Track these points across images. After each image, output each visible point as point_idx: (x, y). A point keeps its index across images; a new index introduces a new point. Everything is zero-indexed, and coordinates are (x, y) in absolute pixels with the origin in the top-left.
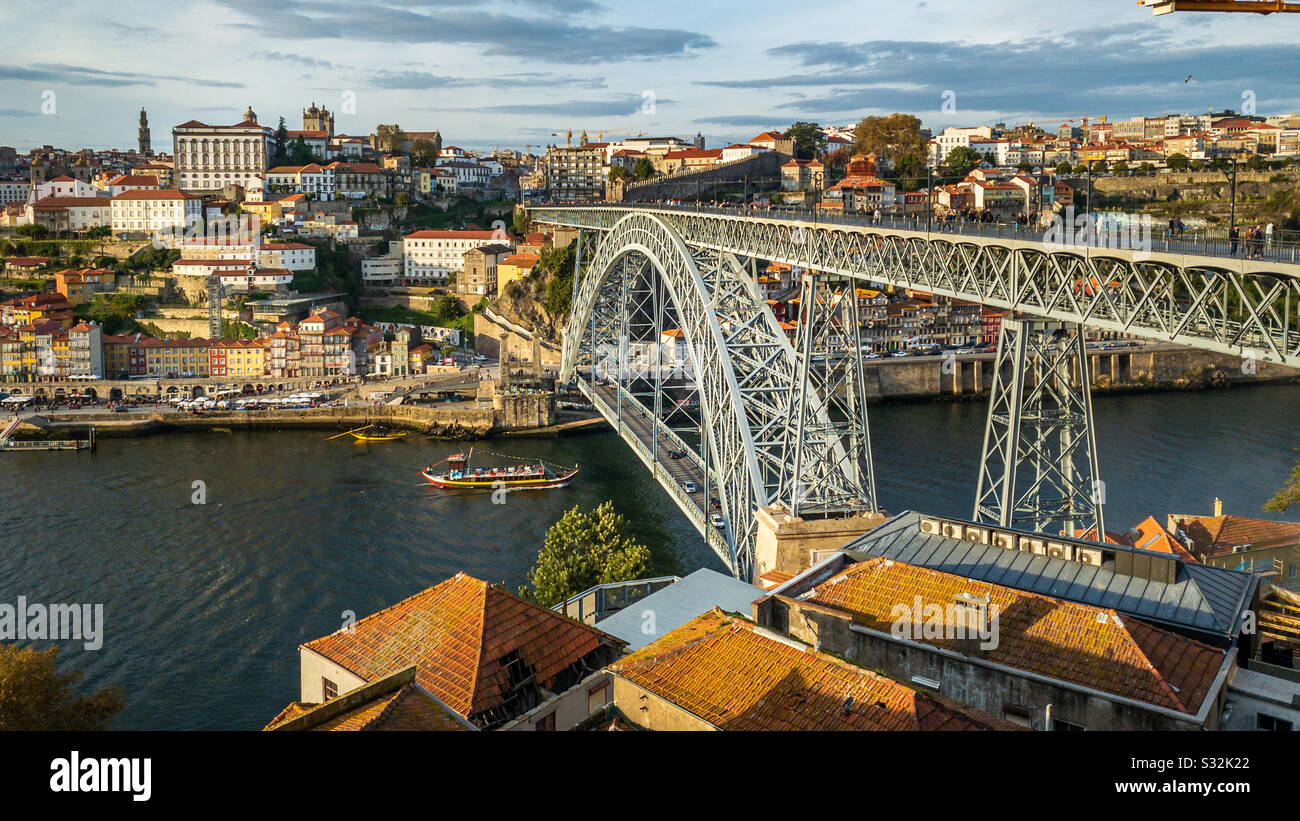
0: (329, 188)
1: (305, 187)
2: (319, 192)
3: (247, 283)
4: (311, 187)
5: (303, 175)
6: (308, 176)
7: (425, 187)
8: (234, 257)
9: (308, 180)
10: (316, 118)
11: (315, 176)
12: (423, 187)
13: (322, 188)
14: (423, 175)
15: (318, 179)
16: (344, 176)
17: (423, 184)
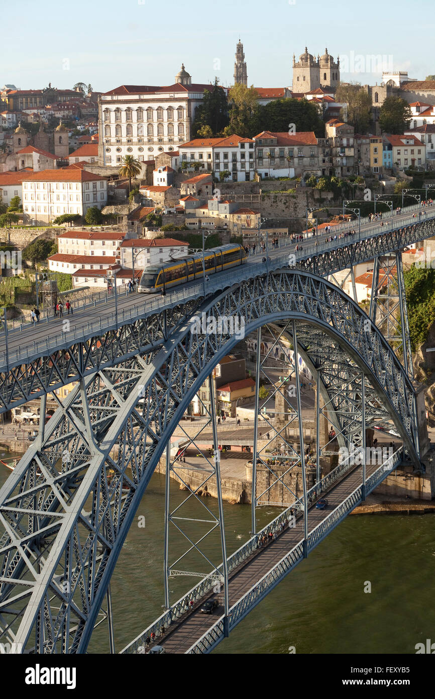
0: (247, 165)
1: (218, 165)
2: (235, 169)
3: (106, 285)
4: (226, 166)
5: (216, 150)
6: (221, 151)
7: (376, 161)
8: (104, 253)
9: (221, 156)
10: (306, 66)
11: (230, 151)
12: (372, 161)
13: (239, 166)
14: (373, 145)
15: (234, 155)
16: (266, 151)
17: (372, 156)
